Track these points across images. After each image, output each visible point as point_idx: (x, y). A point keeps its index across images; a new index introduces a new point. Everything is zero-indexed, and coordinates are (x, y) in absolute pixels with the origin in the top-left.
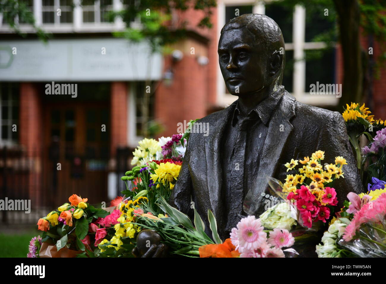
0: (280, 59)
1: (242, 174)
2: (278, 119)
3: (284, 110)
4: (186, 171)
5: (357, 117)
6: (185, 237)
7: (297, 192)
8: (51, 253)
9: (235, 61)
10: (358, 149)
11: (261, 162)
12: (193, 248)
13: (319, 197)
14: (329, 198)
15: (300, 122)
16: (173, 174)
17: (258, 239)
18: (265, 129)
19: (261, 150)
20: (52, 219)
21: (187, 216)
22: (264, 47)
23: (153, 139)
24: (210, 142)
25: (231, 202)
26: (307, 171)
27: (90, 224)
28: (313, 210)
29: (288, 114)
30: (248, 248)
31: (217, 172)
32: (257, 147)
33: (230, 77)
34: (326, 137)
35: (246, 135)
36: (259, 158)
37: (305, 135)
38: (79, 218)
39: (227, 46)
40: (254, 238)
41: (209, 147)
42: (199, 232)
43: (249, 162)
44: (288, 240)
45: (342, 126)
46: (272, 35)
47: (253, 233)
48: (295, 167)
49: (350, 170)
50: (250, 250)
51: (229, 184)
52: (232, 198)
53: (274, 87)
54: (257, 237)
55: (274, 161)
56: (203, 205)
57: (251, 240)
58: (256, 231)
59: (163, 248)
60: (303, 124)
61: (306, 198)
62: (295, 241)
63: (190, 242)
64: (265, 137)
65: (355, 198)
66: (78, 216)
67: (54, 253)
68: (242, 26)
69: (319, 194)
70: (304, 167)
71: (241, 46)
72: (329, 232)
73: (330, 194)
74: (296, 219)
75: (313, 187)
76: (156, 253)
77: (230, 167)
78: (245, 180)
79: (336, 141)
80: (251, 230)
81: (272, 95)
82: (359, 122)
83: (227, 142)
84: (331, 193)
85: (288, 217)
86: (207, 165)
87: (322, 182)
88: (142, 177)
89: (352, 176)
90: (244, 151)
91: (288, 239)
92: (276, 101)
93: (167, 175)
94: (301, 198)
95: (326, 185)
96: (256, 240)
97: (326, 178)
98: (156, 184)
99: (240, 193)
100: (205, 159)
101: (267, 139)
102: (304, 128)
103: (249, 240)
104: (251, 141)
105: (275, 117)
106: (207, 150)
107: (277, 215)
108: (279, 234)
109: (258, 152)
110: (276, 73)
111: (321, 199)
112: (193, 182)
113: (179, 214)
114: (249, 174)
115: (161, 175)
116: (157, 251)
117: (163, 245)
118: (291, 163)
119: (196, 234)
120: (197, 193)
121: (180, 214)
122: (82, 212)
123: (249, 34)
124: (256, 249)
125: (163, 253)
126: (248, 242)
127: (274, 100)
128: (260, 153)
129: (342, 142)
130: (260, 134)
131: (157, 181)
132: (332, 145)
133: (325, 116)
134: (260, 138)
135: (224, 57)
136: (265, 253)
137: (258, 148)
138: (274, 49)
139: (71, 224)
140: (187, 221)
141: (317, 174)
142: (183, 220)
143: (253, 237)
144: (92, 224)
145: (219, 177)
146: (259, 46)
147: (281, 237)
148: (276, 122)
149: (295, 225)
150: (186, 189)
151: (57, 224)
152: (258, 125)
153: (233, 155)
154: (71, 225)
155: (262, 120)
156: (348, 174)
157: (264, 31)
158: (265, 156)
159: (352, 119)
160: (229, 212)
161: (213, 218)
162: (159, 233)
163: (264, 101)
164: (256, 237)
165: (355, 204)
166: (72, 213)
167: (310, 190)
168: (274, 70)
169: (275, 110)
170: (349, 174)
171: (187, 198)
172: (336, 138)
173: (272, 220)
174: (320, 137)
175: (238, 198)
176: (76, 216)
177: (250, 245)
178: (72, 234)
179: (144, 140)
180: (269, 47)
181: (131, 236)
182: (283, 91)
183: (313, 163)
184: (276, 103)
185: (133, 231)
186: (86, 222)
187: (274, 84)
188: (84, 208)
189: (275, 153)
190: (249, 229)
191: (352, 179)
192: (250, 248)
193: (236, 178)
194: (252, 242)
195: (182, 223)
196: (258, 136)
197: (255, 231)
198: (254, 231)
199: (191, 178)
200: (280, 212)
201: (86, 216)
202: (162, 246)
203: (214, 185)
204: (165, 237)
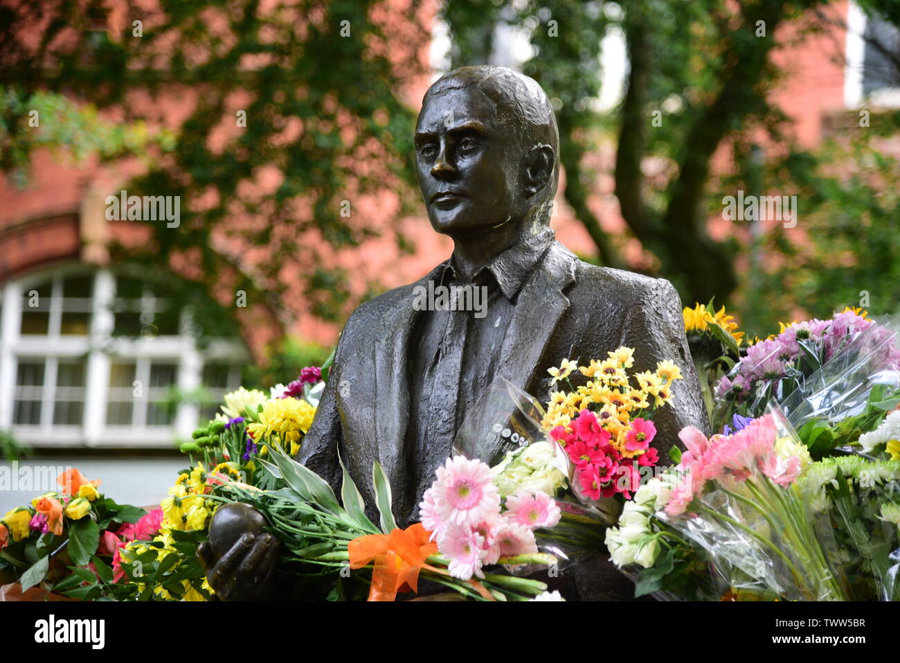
0: (547, 161)
1: (453, 402)
2: (538, 286)
3: (552, 271)
4: (329, 408)
5: (708, 323)
6: (319, 524)
7: (571, 426)
8: (7, 595)
9: (451, 156)
10: (706, 392)
11: (495, 374)
12: (335, 545)
13: (619, 439)
14: (639, 441)
15: (585, 294)
16: (301, 420)
17: (482, 503)
18: (508, 310)
19: (497, 352)
21: (326, 483)
22: (515, 131)
23: (259, 391)
24: (387, 340)
25: (427, 462)
26: (596, 389)
27: (102, 533)
28: (603, 465)
29: (560, 279)
30: (459, 523)
31: (399, 399)
32: (490, 345)
33: (439, 191)
34: (639, 325)
35: (466, 320)
36: (493, 368)
37: (595, 320)
38: (79, 516)
39: (436, 125)
40: (474, 499)
41: (384, 348)
42: (351, 515)
43: (471, 375)
44: (547, 515)
45: (674, 309)
46: (534, 109)
47: (470, 488)
48: (569, 376)
49: (689, 399)
50: (461, 528)
51: (424, 425)
52: (428, 454)
53: (531, 226)
54: (480, 497)
55: (525, 372)
56: (363, 473)
57: (466, 505)
58: (477, 485)
59: (268, 543)
60: (590, 298)
61: (591, 438)
62: (561, 516)
63: (330, 533)
64: (508, 326)
65: (696, 438)
66: (76, 513)
68: (469, 83)
69: (620, 433)
70: (589, 383)
71: (466, 123)
72: (635, 502)
73: (642, 433)
74: (567, 474)
75: (605, 416)
76: (252, 552)
77: (426, 390)
78: (460, 415)
79: (660, 338)
80: (466, 483)
81: (528, 240)
82: (712, 334)
83: (425, 340)
84: (644, 431)
85: (549, 467)
86: (376, 386)
87: (626, 410)
88: (230, 439)
89: (691, 413)
90: (460, 354)
91: (547, 513)
92: (536, 253)
93: (285, 421)
94: (579, 440)
95: (634, 413)
96: (476, 504)
97: (637, 400)
98: (261, 446)
99: (446, 441)
100: (373, 376)
101: (511, 326)
102: (593, 304)
103: (461, 506)
104: (477, 335)
105: (531, 284)
106: (380, 356)
107: (526, 465)
108: (528, 503)
109: (490, 356)
110: (538, 190)
111: (622, 442)
112: (343, 428)
113: (310, 477)
114: (469, 402)
115: (273, 422)
116: (255, 548)
117: (269, 537)
118: (561, 368)
119: (344, 518)
120: (351, 448)
121: (312, 476)
122: (86, 505)
123: (484, 101)
124: (476, 526)
125: (268, 555)
126: (460, 509)
127: (528, 250)
128: (495, 359)
129: (674, 340)
130: (497, 319)
131: (263, 439)
132: (651, 342)
133: (639, 283)
134: (496, 328)
135: (428, 150)
136: (495, 535)
137: (492, 348)
138: (535, 139)
139: (58, 530)
140: (325, 492)
141: (617, 391)
142: (318, 489)
143: (470, 496)
144: (107, 533)
145: (401, 409)
146: (505, 127)
147: (532, 508)
148: (533, 294)
149: (564, 489)
150: (327, 447)
151: (26, 534)
152: (494, 300)
153: (436, 362)
154: (59, 532)
155: (503, 288)
156: (682, 406)
157: (515, 98)
158: (506, 362)
159: (697, 328)
160: (419, 484)
161: (384, 481)
162: (261, 511)
163: (510, 251)
164: (476, 498)
165: (695, 450)
166: (64, 506)
167: (600, 421)
168: (534, 185)
169: (532, 271)
170: (686, 408)
171: (329, 468)
172: (660, 329)
173: (514, 475)
174: (627, 324)
175: (441, 454)
176: (73, 513)
177: (463, 514)
178: (59, 556)
179: (236, 392)
180: (525, 133)
181: (196, 526)
182: (550, 238)
183: (608, 367)
184: (535, 258)
185: (203, 513)
186: (94, 530)
187: (533, 219)
188: (93, 499)
189: (527, 355)
190: (463, 478)
191: (691, 418)
192: (463, 522)
193: (440, 410)
194: (468, 509)
195: (315, 495)
196: (493, 324)
197: (475, 484)
198: (473, 485)
199: (339, 423)
200: (531, 458)
201: (96, 518)
202: (266, 538)
203: (390, 426)
204: (275, 523)
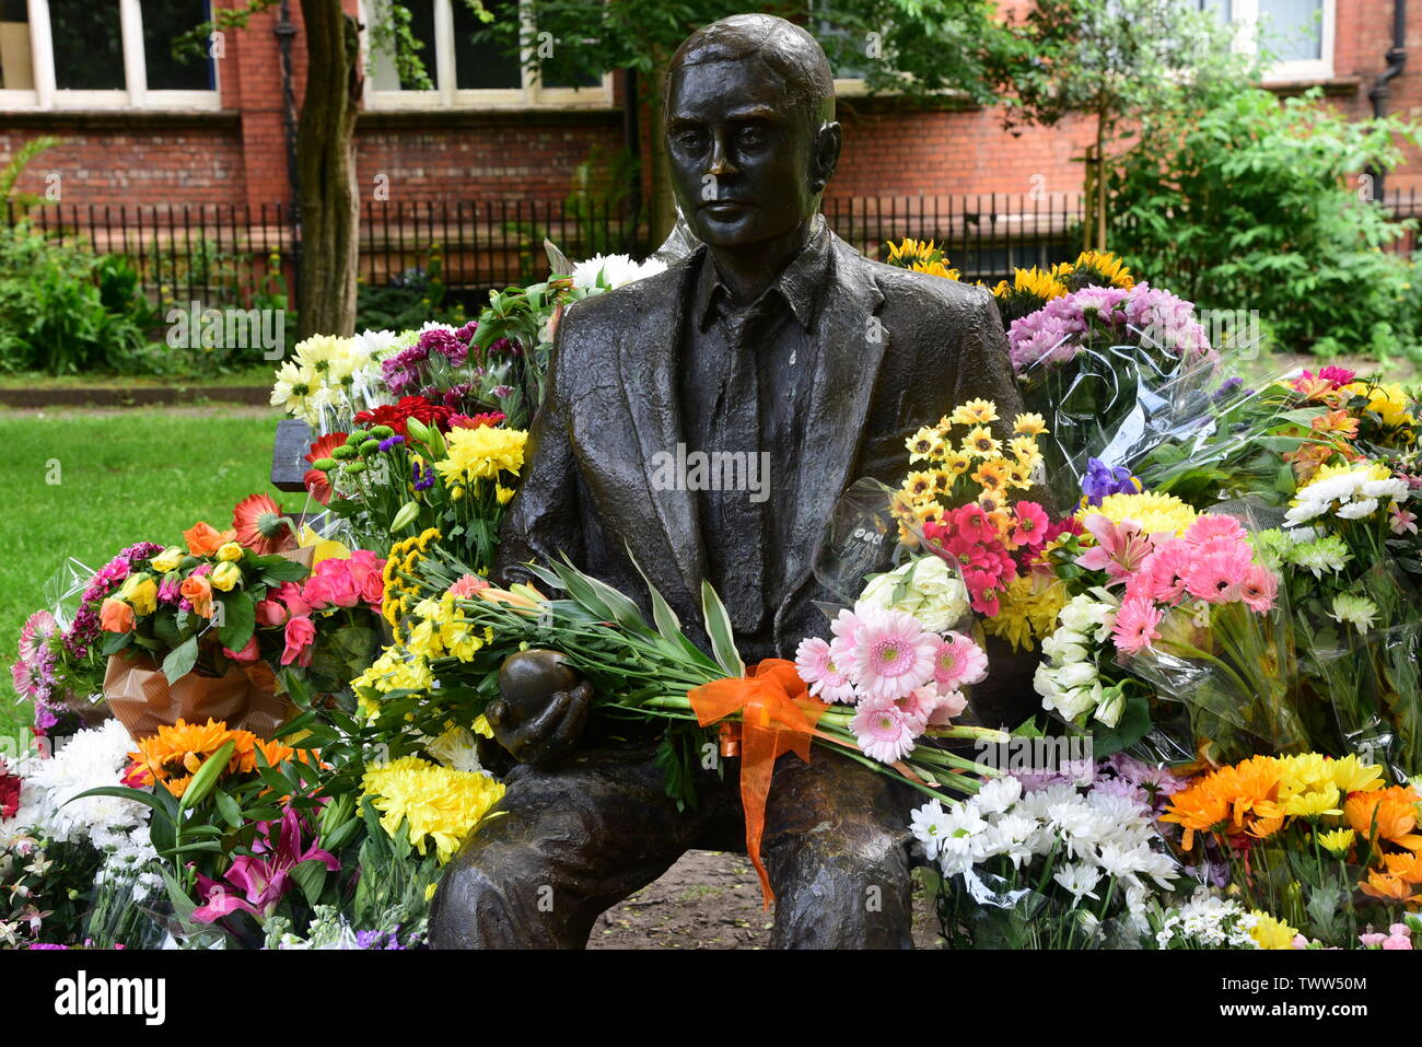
3: (852, 287)
4: (557, 452)
6: (635, 659)
7: (949, 518)
8: (146, 691)
9: (730, 153)
12: (663, 689)
14: (1027, 531)
15: (903, 320)
16: (509, 461)
18: (803, 341)
19: (801, 399)
20: (141, 596)
24: (642, 379)
26: (950, 455)
27: (260, 604)
29: (865, 298)
30: (887, 693)
32: (789, 391)
34: (976, 360)
35: (753, 358)
36: (800, 423)
38: (231, 587)
39: (705, 108)
40: (903, 663)
41: (642, 391)
43: (773, 432)
44: (967, 663)
46: (820, 77)
47: (899, 650)
53: (810, 221)
55: (851, 432)
57: (894, 671)
58: (911, 645)
59: (584, 700)
61: (971, 534)
63: (656, 673)
64: (811, 364)
65: (1107, 529)
66: (228, 582)
67: (155, 689)
68: (748, 52)
71: (751, 109)
72: (1066, 628)
73: (1029, 520)
75: (990, 506)
79: (997, 370)
80: (896, 644)
81: (811, 242)
83: (691, 377)
84: (1031, 518)
86: (639, 442)
87: (1005, 489)
90: (754, 404)
91: (965, 658)
92: (821, 259)
93: (490, 465)
95: (1017, 495)
96: (909, 669)
97: (1017, 477)
98: (452, 487)
99: (752, 520)
100: (626, 423)
101: (820, 369)
102: (918, 335)
103: (888, 672)
104: (770, 376)
105: (831, 308)
106: (635, 402)
107: (919, 592)
109: (793, 405)
115: (473, 465)
116: (570, 710)
117: (584, 691)
118: (918, 440)
119: (664, 647)
122: (234, 571)
123: (770, 76)
126: (886, 677)
127: (814, 256)
128: (801, 408)
130: (791, 353)
133: (966, 301)
134: (792, 366)
135: (691, 139)
136: (928, 711)
137: (793, 394)
140: (631, 612)
142: (624, 610)
144: (266, 603)
146: (796, 109)
147: (943, 656)
148: (838, 322)
151: (152, 608)
152: (783, 328)
153: (718, 413)
155: (799, 315)
157: (804, 67)
158: (821, 417)
164: (908, 662)
165: (1108, 545)
168: (822, 176)
169: (825, 285)
173: (907, 607)
174: (963, 360)
175: (748, 536)
176: (222, 584)
177: (892, 683)
178: (210, 636)
181: (464, 657)
184: (823, 266)
186: (247, 603)
188: (239, 560)
189: (848, 408)
190: (892, 639)
192: (892, 693)
194: (898, 675)
195: (622, 619)
196: (787, 360)
197: (908, 646)
198: (904, 646)
200: (928, 584)
201: (247, 582)
